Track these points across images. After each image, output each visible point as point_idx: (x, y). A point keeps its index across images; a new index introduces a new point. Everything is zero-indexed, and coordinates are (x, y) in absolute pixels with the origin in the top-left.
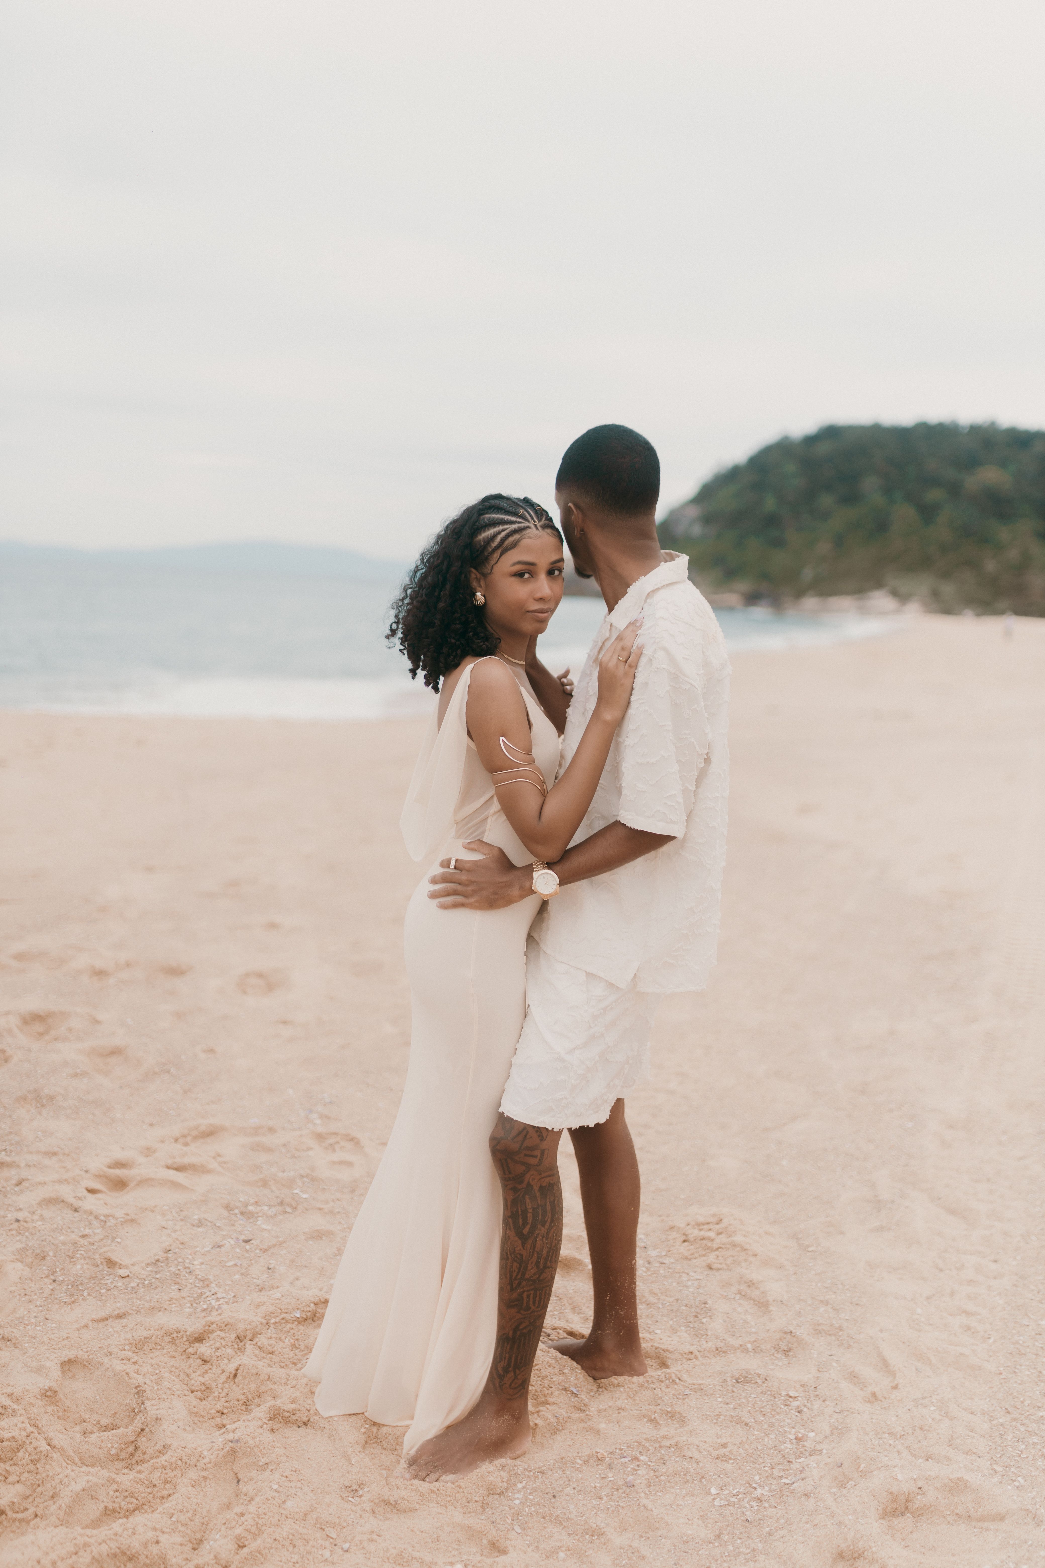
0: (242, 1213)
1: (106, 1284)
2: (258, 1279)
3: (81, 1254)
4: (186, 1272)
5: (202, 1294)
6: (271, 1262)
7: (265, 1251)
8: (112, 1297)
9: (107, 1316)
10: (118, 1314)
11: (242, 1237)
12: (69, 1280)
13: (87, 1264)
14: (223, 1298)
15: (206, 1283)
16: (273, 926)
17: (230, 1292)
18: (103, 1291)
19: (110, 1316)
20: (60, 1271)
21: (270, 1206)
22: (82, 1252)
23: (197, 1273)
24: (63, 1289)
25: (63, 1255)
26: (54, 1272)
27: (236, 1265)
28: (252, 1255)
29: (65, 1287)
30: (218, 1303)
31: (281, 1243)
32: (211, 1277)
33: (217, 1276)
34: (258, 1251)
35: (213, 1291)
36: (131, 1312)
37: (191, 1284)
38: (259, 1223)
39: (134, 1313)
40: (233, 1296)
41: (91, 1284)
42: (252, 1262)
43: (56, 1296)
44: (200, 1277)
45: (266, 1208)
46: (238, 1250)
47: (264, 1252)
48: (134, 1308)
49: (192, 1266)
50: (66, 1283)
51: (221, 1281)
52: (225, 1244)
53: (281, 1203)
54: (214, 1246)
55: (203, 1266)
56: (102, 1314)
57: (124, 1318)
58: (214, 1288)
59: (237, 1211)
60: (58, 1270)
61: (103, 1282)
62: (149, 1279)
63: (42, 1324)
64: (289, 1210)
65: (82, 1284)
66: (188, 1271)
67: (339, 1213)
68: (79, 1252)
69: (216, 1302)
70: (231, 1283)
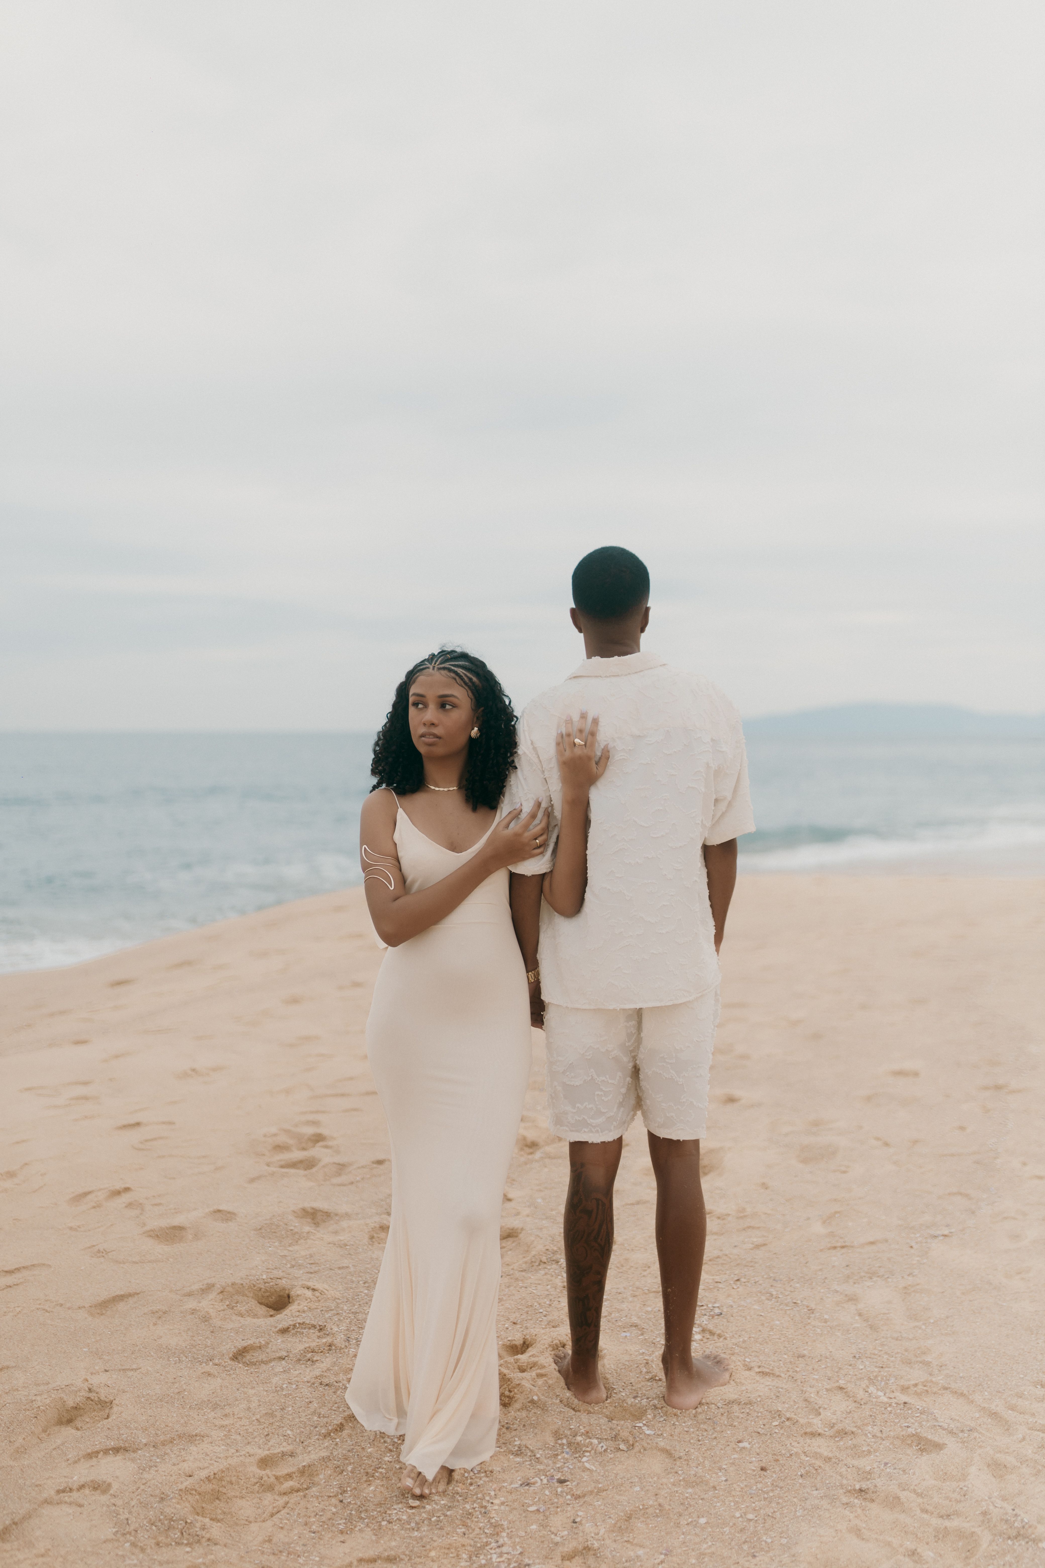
0: (570, 1444)
1: (390, 1515)
2: (556, 1535)
3: (381, 1473)
4: (481, 1512)
5: (487, 1544)
6: (580, 1513)
7: (578, 1497)
8: (390, 1533)
9: (375, 1557)
10: (388, 1556)
11: (558, 1476)
12: (355, 1504)
13: (383, 1485)
14: (507, 1553)
15: (497, 1530)
16: (731, 1100)
17: (518, 1547)
18: (384, 1523)
19: (379, 1558)
20: (351, 1491)
21: (601, 1440)
22: (383, 1471)
23: (492, 1516)
24: (346, 1514)
25: (362, 1471)
26: (344, 1491)
27: (538, 1510)
28: (561, 1500)
29: (348, 1512)
30: (498, 1560)
31: (600, 1491)
32: (505, 1523)
33: (514, 1522)
34: (569, 1497)
35: (501, 1542)
36: (402, 1556)
37: (480, 1528)
38: (585, 1459)
39: (406, 1559)
40: (519, 1552)
41: (375, 1513)
42: (559, 1510)
43: (334, 1522)
44: (493, 1521)
45: (595, 1441)
46: (547, 1492)
47: (576, 1499)
48: (407, 1553)
49: (490, 1505)
50: (351, 1506)
51: (514, 1530)
52: (534, 1484)
53: (615, 1438)
54: (524, 1483)
55: (502, 1507)
56: (371, 1553)
57: (394, 1563)
58: (504, 1538)
59: (564, 1441)
60: (349, 1489)
61: (388, 1512)
62: (438, 1515)
63: (306, 1555)
64: (622, 1446)
65: (366, 1511)
66: (483, 1510)
67: (680, 1458)
68: (380, 1470)
69: (498, 1557)
70: (523, 1534)
